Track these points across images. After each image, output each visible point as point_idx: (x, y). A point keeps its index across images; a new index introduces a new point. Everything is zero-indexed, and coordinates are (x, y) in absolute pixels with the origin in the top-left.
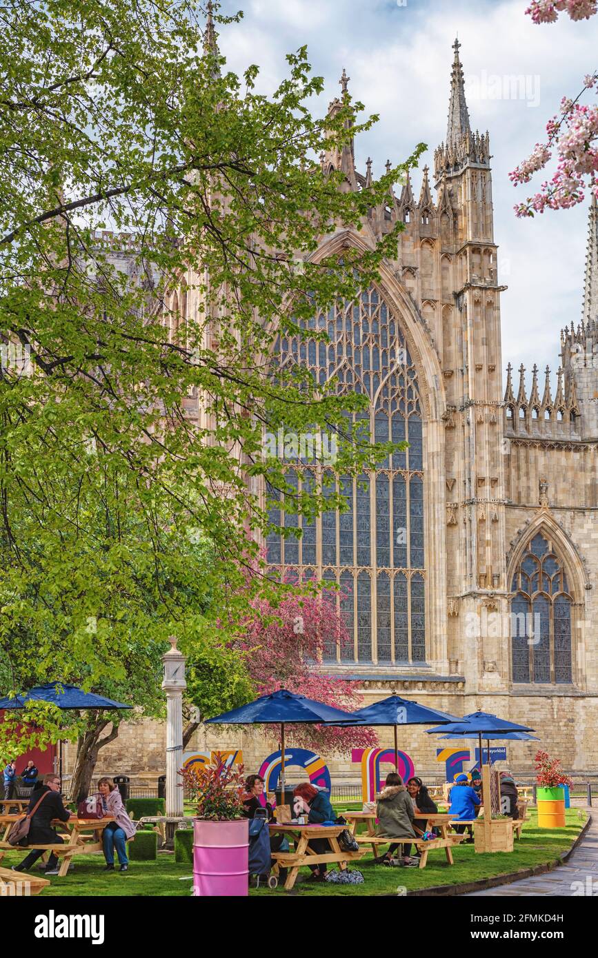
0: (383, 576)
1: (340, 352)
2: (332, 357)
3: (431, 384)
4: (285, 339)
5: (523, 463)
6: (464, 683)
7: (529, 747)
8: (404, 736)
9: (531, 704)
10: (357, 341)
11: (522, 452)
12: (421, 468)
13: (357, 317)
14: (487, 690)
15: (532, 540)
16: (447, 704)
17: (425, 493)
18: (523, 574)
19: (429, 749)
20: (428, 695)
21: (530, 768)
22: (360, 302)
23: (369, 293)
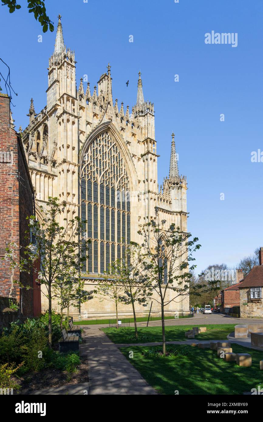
0: (119, 245)
1: (106, 164)
2: (103, 166)
3: (134, 183)
12: (130, 211)
13: (111, 154)
17: (131, 220)
22: (112, 149)
23: (115, 147)
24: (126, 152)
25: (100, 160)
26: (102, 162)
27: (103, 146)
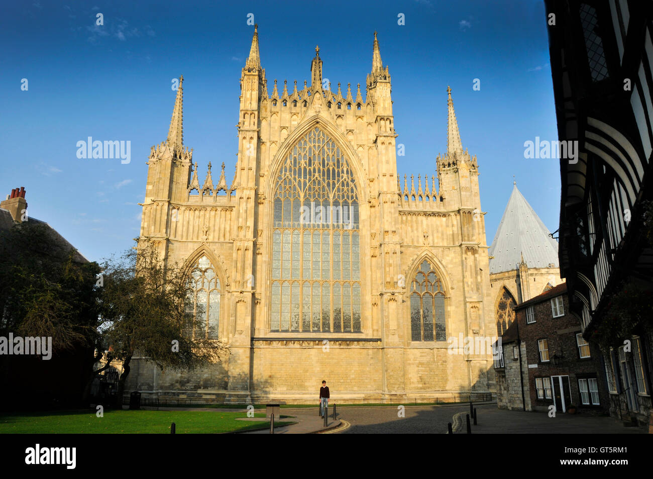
0: (337, 284)
1: (314, 171)
2: (310, 174)
3: (362, 185)
4: (285, 166)
5: (415, 225)
6: (381, 341)
7: (420, 377)
8: (347, 371)
9: (421, 353)
10: (324, 166)
12: (359, 228)
13: (323, 154)
14: (391, 345)
15: (421, 264)
16: (371, 353)
17: (360, 240)
18: (417, 282)
19: (361, 378)
20: (360, 348)
21: (421, 388)
22: (325, 148)
23: (331, 143)
24: (346, 145)
25: (305, 168)
26: (308, 169)
27: (310, 148)
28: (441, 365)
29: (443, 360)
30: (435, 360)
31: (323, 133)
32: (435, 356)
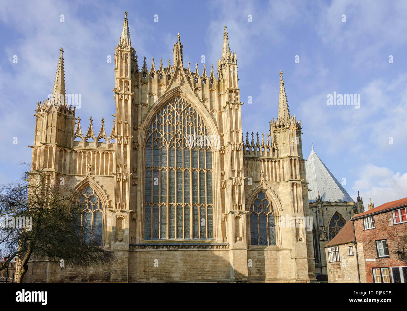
1: (177, 128)
2: (174, 129)
4: (154, 123)
6: (229, 245)
7: (258, 269)
8: (204, 266)
9: (258, 253)
11: (254, 162)
12: (211, 168)
15: (258, 194)
16: (222, 254)
17: (213, 177)
18: (255, 206)
19: (215, 271)
20: (214, 250)
21: (258, 277)
22: (186, 111)
23: (190, 108)
25: (170, 125)
26: (172, 126)
27: (174, 111)
28: (273, 261)
29: (275, 258)
30: (269, 258)
31: (183, 99)
32: (269, 255)
